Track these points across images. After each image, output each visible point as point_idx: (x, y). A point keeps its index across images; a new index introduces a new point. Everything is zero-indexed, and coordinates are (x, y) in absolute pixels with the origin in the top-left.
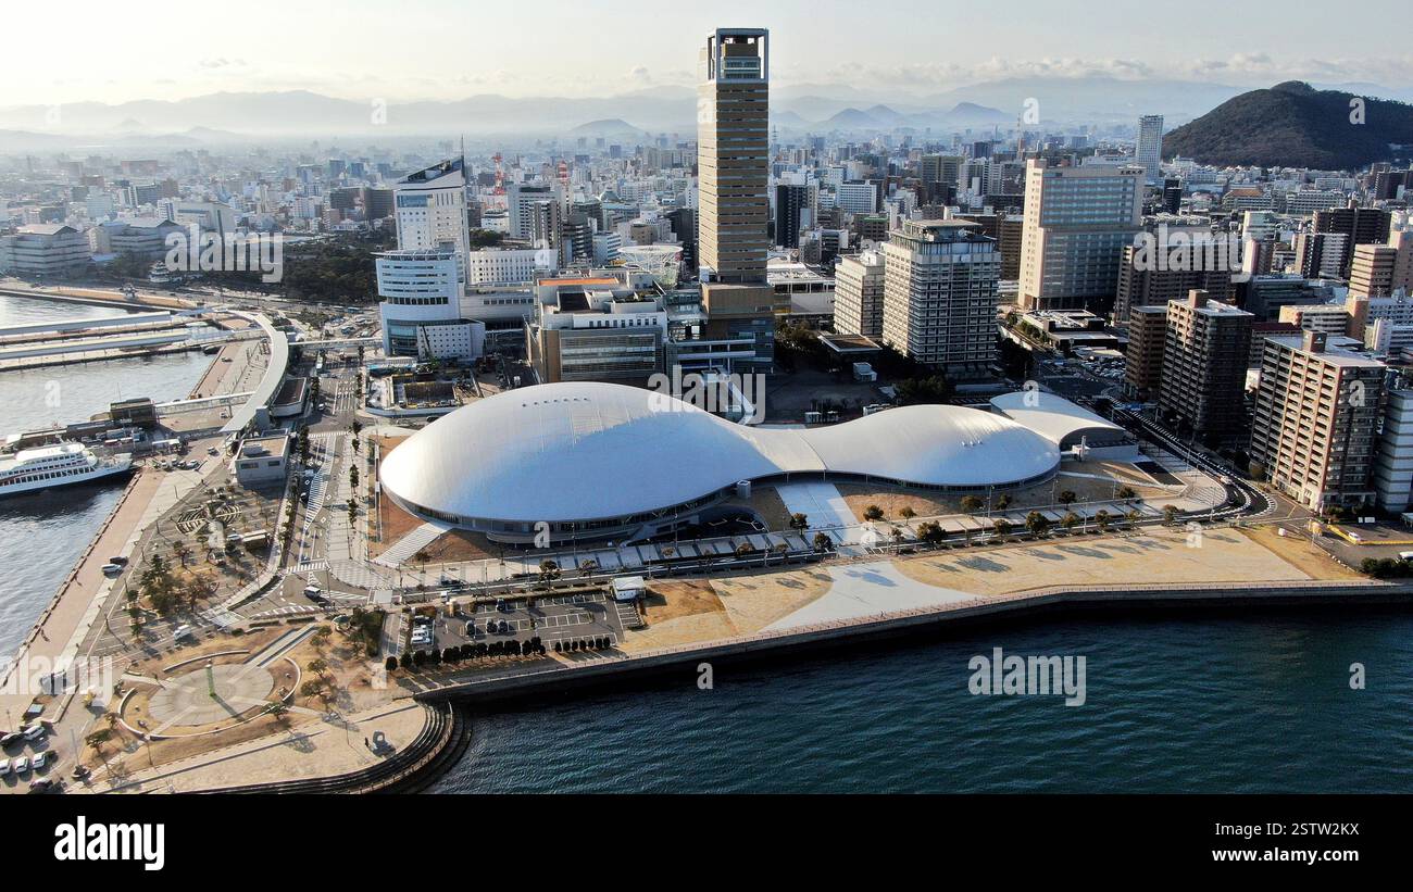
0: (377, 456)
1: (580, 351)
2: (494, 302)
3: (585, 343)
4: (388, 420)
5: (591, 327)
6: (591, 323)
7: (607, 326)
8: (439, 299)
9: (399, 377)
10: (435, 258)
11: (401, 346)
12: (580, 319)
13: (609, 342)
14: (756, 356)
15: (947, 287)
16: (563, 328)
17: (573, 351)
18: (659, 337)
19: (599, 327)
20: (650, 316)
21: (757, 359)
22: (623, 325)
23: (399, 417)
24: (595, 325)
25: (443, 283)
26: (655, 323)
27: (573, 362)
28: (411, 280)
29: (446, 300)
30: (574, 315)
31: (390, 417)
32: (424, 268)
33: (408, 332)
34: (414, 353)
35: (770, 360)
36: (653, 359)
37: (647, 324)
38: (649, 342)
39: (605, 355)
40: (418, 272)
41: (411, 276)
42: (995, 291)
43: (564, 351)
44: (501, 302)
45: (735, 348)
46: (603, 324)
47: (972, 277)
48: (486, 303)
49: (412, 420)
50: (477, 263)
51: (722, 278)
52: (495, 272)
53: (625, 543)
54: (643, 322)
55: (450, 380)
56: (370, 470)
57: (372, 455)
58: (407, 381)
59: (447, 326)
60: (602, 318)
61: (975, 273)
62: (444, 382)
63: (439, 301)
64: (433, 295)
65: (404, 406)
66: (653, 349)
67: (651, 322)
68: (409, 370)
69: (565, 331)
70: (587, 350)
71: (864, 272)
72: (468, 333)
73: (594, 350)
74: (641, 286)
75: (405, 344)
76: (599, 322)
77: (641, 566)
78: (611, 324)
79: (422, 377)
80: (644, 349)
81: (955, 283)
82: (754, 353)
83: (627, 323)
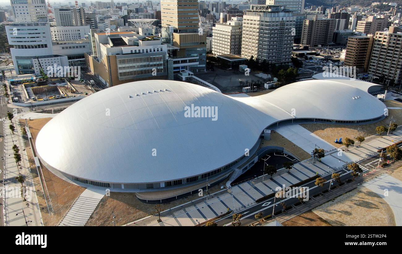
0: (29, 136)
1: (127, 65)
2: (67, 48)
3: (129, 61)
4: (28, 109)
5: (132, 53)
6: (132, 51)
7: (139, 53)
8: (42, 45)
9: (28, 84)
10: (37, 25)
11: (25, 69)
12: (125, 50)
13: (141, 60)
14: (199, 64)
15: (277, 31)
16: (117, 54)
17: (124, 65)
18: (164, 56)
19: (136, 53)
20: (159, 47)
21: (199, 66)
22: (147, 52)
23: (35, 106)
24: (134, 52)
25: (44, 37)
26: (161, 50)
27: (124, 71)
28: (27, 36)
29: (46, 46)
30: (122, 47)
31: (29, 107)
32: (33, 30)
33: (28, 62)
34: (33, 72)
35: (204, 66)
36: (162, 67)
37: (158, 50)
38: (159, 59)
39: (138, 67)
40: (30, 32)
41: (26, 34)
42: (290, 33)
43: (120, 66)
44: (70, 48)
45: (190, 61)
46: (138, 52)
47: (286, 27)
48: (63, 48)
49: (43, 107)
50: (53, 32)
51: (180, 31)
52: (62, 36)
53: (228, 184)
54: (156, 50)
55: (55, 84)
56: (26, 145)
57: (25, 133)
58: (32, 86)
59: (49, 58)
60: (134, 48)
61: (287, 25)
62: (52, 85)
63: (42, 46)
64: (39, 43)
65: (35, 100)
66: (162, 62)
67: (160, 50)
68: (32, 80)
69: (118, 55)
70: (131, 65)
71: (231, 28)
72: (60, 61)
73: (134, 64)
74: (147, 34)
75: (26, 68)
76: (135, 51)
77: (256, 204)
78: (141, 51)
79: (40, 84)
80: (158, 63)
81: (280, 29)
82: (198, 63)
83: (149, 51)
